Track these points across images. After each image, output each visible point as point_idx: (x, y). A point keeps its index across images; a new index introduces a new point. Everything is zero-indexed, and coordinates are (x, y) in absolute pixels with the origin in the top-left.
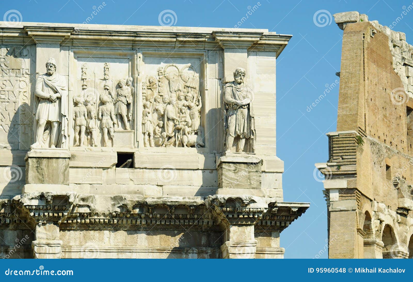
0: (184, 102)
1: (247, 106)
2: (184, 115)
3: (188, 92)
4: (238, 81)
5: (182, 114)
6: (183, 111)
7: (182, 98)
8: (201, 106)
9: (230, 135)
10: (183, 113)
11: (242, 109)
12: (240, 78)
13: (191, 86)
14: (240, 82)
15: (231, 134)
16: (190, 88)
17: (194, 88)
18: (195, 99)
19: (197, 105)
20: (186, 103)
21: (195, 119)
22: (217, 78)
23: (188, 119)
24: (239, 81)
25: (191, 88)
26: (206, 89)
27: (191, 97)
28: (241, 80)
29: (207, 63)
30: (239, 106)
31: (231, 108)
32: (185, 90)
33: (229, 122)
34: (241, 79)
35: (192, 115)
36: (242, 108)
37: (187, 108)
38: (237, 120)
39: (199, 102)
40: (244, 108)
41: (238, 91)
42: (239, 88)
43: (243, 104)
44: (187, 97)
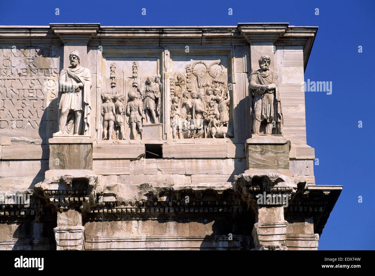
0: (213, 96)
1: (273, 91)
2: (212, 109)
3: (216, 87)
4: (263, 67)
5: (210, 107)
6: (212, 105)
7: (210, 92)
8: (229, 99)
9: (257, 119)
10: (211, 107)
11: (267, 94)
12: (265, 64)
13: (219, 81)
14: (265, 69)
15: (257, 118)
16: (218, 83)
17: (222, 83)
18: (223, 93)
19: (226, 99)
20: (214, 97)
21: (224, 112)
22: (245, 72)
23: (217, 112)
24: (265, 67)
25: (219, 83)
26: (233, 82)
27: (219, 91)
28: (266, 67)
29: (234, 58)
30: (264, 91)
31: (257, 94)
32: (213, 85)
33: (255, 107)
34: (266, 65)
35: (221, 108)
36: (268, 93)
37: (215, 102)
38: (263, 105)
39: (227, 95)
40: (270, 93)
41: (264, 77)
42: (264, 75)
43: (269, 88)
44: (215, 91)
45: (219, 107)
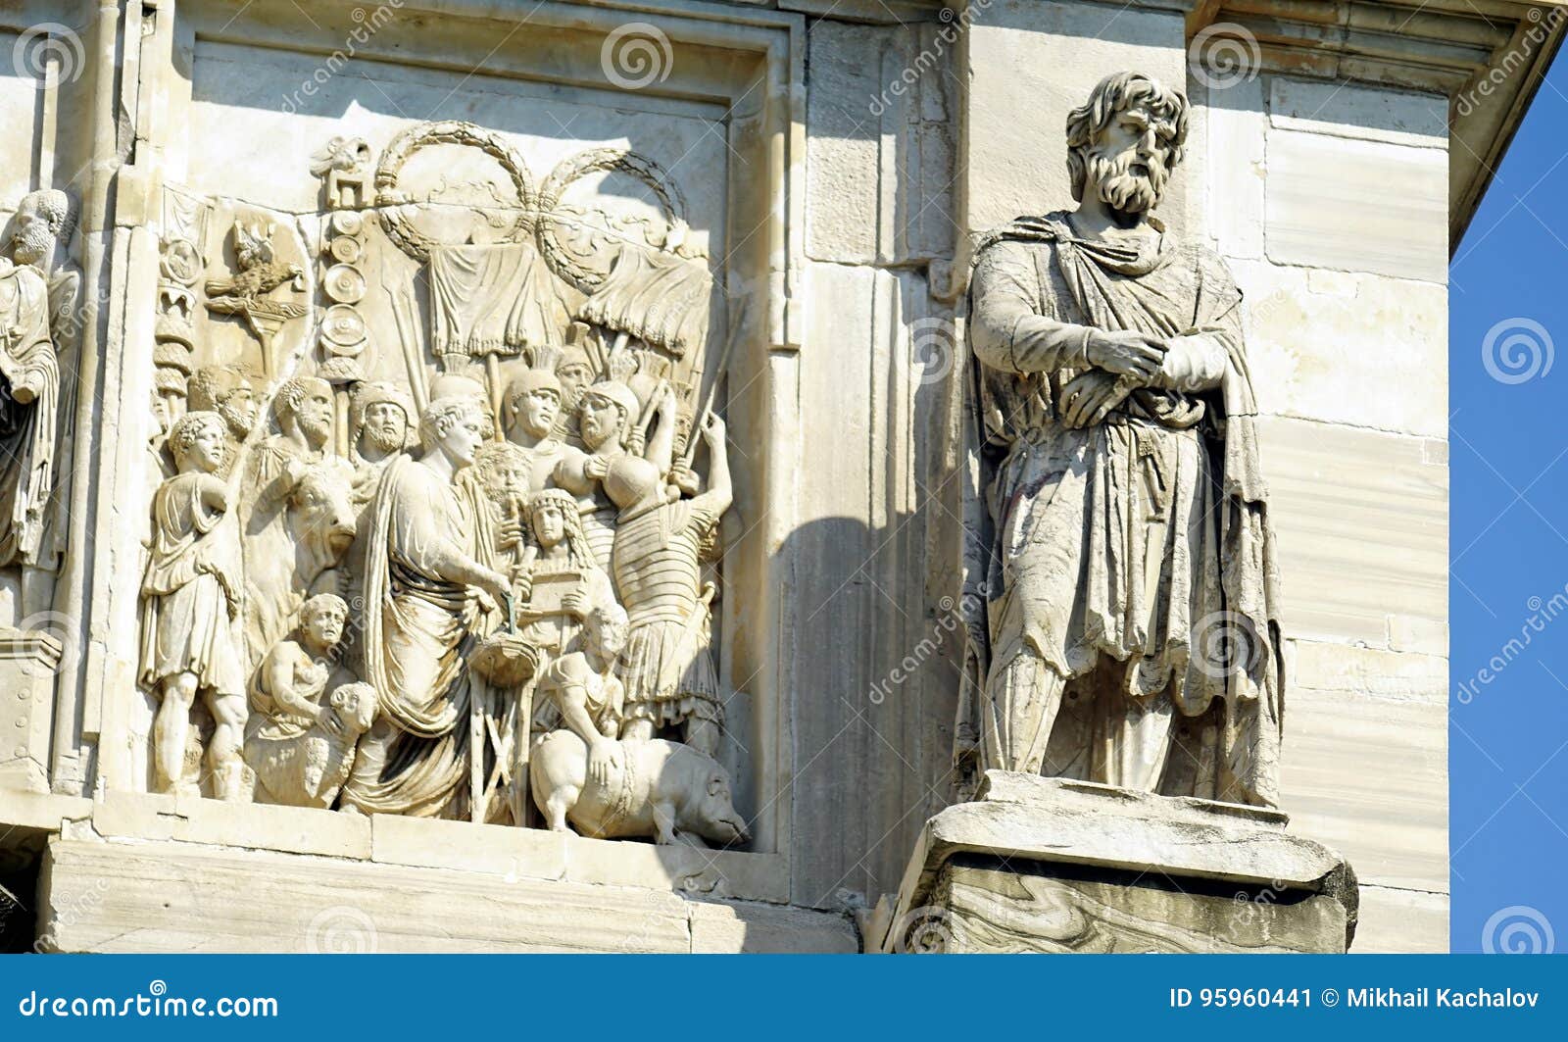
0: (558, 452)
1: (1201, 408)
2: (558, 563)
3: (606, 374)
4: (1113, 183)
5: (533, 550)
6: (553, 526)
7: (546, 414)
8: (721, 494)
9: (1031, 647)
10: (544, 550)
11: (1146, 430)
12: (1130, 155)
13: (634, 321)
14: (1131, 198)
15: (1034, 632)
16: (622, 339)
17: (659, 347)
18: (667, 438)
19: (687, 495)
20: (577, 460)
21: (669, 605)
22: (890, 258)
23: (595, 594)
24: (1126, 183)
25: (633, 340)
26: (779, 341)
27: (634, 416)
28: (1144, 181)
29: (798, 129)
30: (1121, 392)
31: (1036, 421)
32: (576, 354)
33: (1017, 539)
34: (1141, 169)
35: (641, 563)
36: (1152, 417)
37: (589, 504)
38: (1099, 519)
39: (703, 462)
40: (1170, 426)
41: (1112, 272)
42: (1120, 254)
43: (1165, 368)
44: (589, 410)
45: (629, 554)
